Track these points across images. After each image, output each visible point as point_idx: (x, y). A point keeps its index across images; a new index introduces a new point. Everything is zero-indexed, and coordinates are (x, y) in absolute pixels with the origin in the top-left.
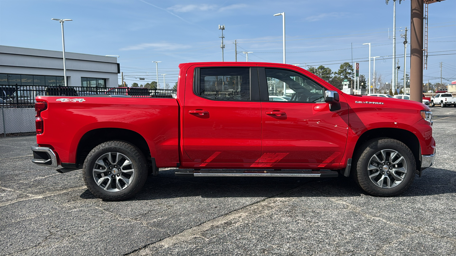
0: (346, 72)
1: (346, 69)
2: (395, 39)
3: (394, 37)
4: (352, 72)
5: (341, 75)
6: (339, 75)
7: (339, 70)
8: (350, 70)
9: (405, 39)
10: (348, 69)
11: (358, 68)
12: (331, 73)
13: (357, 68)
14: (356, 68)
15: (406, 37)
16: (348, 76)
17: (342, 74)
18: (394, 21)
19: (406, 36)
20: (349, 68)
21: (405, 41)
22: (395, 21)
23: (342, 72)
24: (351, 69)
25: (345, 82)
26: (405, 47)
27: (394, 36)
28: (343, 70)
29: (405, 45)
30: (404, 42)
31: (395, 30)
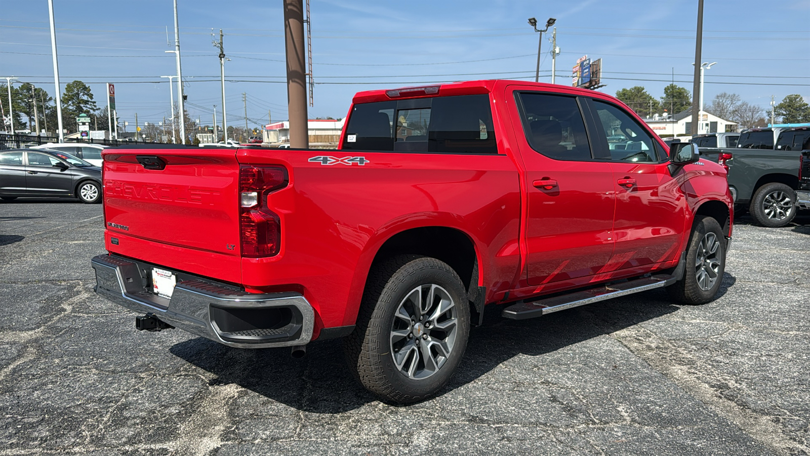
0: (78, 98)
1: (78, 94)
2: (179, 46)
3: (177, 44)
4: (89, 99)
5: (70, 105)
6: (66, 104)
7: (66, 95)
8: (86, 96)
9: (220, 50)
10: (82, 94)
11: (114, 93)
12: (48, 99)
13: (112, 93)
14: (110, 93)
15: (222, 47)
16: (84, 106)
17: (70, 102)
18: (175, 15)
19: (222, 44)
20: (84, 92)
21: (220, 53)
22: (177, 14)
23: (71, 98)
24: (88, 95)
25: (83, 119)
26: (222, 64)
27: (176, 40)
28: (73, 95)
29: (221, 60)
30: (220, 55)
31: (178, 31)
